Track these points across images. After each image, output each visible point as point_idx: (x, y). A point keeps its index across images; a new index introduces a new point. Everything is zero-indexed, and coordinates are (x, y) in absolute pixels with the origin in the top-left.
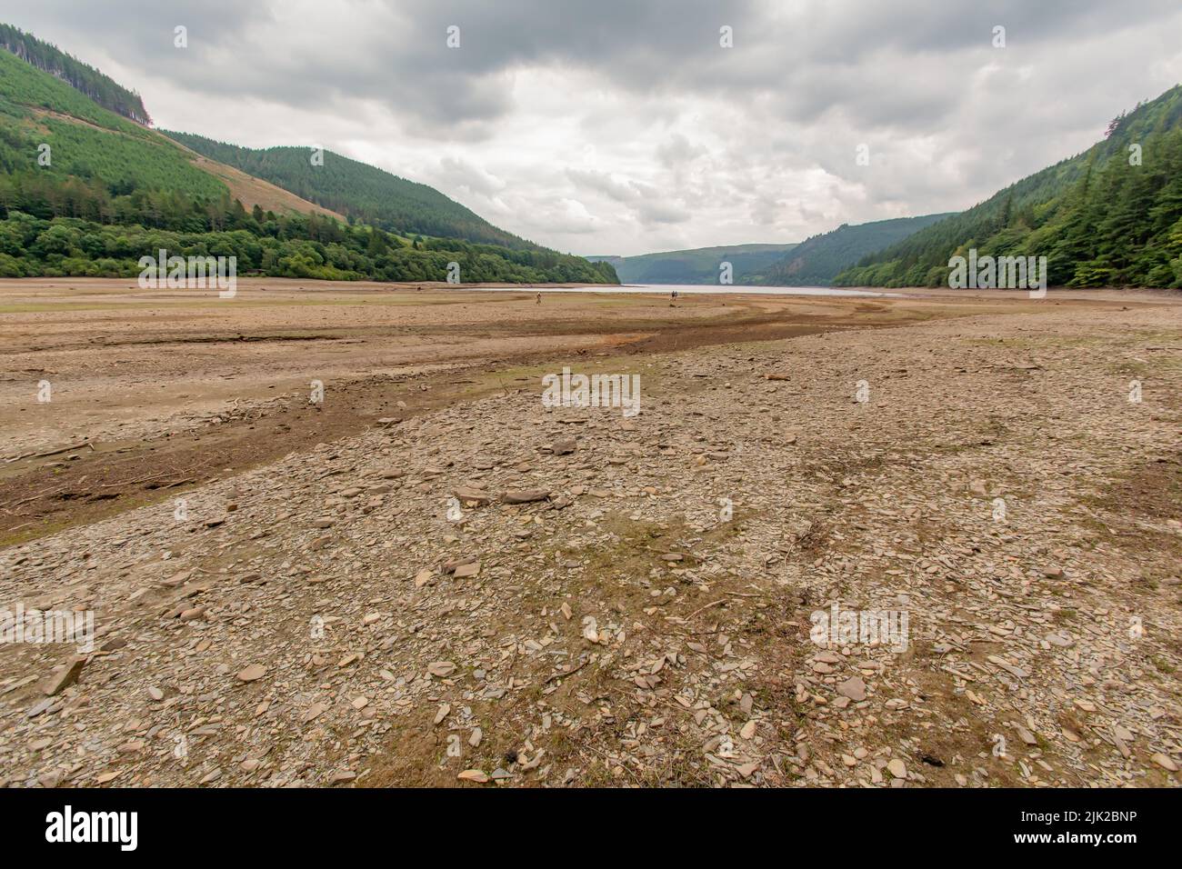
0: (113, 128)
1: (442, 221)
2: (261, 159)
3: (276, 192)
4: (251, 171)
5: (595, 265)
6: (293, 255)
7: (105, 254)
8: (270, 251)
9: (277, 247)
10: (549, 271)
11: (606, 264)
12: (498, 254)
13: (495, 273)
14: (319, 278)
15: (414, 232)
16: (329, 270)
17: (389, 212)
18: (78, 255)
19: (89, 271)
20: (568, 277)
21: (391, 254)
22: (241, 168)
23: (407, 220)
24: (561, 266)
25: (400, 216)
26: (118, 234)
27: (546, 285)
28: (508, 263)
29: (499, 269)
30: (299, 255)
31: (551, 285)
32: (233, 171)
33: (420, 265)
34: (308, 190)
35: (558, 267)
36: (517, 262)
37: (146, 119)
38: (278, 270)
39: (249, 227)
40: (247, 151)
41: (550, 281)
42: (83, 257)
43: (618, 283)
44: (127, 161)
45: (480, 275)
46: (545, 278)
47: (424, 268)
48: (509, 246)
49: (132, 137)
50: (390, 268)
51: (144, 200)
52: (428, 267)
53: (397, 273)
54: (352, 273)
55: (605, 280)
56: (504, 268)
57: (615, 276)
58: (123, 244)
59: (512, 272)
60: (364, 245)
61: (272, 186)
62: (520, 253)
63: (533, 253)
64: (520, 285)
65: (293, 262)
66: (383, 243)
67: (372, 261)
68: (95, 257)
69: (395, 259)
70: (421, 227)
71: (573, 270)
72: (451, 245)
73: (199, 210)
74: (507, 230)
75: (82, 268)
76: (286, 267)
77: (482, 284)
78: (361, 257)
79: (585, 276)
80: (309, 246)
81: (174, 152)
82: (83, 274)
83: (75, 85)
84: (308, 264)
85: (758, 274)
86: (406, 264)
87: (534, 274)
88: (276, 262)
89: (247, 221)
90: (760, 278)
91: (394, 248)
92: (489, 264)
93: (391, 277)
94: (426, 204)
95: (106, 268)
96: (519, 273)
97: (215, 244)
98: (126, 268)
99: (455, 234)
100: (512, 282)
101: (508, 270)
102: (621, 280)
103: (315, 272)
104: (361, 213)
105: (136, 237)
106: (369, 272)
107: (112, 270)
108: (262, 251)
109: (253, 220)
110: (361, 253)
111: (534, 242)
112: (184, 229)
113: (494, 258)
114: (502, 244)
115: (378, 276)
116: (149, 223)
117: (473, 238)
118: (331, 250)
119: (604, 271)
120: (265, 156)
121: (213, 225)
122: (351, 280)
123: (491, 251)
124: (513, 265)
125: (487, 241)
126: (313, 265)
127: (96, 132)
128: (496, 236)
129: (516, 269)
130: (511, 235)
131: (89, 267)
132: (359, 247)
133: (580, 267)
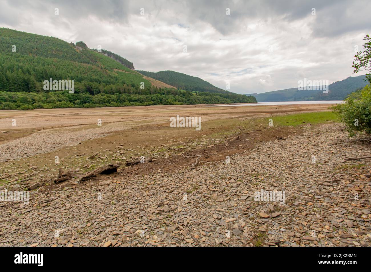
0: (128, 72)
1: (202, 87)
2: (157, 75)
3: (161, 83)
4: (154, 78)
5: (248, 97)
6: (169, 99)
7: (131, 101)
8: (164, 98)
9: (165, 97)
10: (234, 100)
11: (252, 96)
12: (219, 95)
13: (218, 101)
14: (175, 105)
15: (194, 91)
16: (177, 102)
17: (188, 85)
18: (127, 102)
19: (129, 105)
20: (240, 101)
21: (191, 98)
22: (152, 77)
23: (192, 87)
24: (238, 98)
25: (191, 86)
26: (134, 96)
27: (234, 104)
28: (222, 98)
29: (220, 100)
30: (170, 99)
31: (235, 104)
32: (151, 79)
33: (198, 100)
34: (168, 82)
35: (237, 98)
36: (225, 97)
37: (134, 68)
38: (166, 103)
39: (159, 93)
40: (154, 73)
41: (235, 103)
42: (128, 102)
43: (256, 102)
44: (131, 79)
45: (214, 102)
46: (233, 102)
47: (199, 101)
48: (221, 93)
49: (132, 73)
50: (190, 101)
51: (138, 88)
52: (200, 100)
53: (192, 102)
54: (182, 103)
55: (252, 101)
56: (221, 99)
57: (256, 100)
58: (135, 99)
59: (223, 100)
60: (184, 95)
61: (160, 82)
62: (225, 95)
63: (229, 94)
64: (226, 104)
65: (169, 101)
66: (189, 94)
67: (186, 99)
68: (130, 102)
69: (192, 99)
70: (196, 89)
71: (242, 99)
72: (206, 94)
73: (148, 90)
74: (221, 88)
75: (128, 104)
76: (168, 102)
77: (215, 104)
78: (184, 98)
79: (246, 100)
80: (172, 96)
81: (140, 76)
82: (128, 106)
83: (121, 63)
84: (172, 101)
85: (312, 97)
86: (195, 100)
87: (230, 101)
88: (165, 101)
89: (158, 91)
90: (312, 98)
91: (191, 96)
92: (217, 98)
93: (191, 103)
94: (197, 82)
95: (132, 104)
96: (225, 101)
97: (153, 97)
98: (136, 104)
99: (206, 90)
100: (223, 103)
101: (222, 100)
102: (257, 101)
103: (174, 103)
104: (181, 86)
105: (138, 97)
106: (185, 102)
107: (133, 105)
108: (162, 99)
109: (159, 91)
110: (183, 97)
111: (229, 91)
112: (146, 94)
113: (218, 97)
114: (219, 92)
115: (188, 103)
116: (139, 93)
117: (211, 91)
118: (177, 97)
119: (252, 99)
120: (158, 74)
121: (151, 93)
122: (182, 105)
123: (217, 95)
124: (224, 99)
125: (214, 92)
126: (173, 101)
127: (125, 73)
128: (217, 90)
129: (224, 100)
130: (222, 89)
131: (129, 104)
132: (183, 96)
133: (244, 98)
